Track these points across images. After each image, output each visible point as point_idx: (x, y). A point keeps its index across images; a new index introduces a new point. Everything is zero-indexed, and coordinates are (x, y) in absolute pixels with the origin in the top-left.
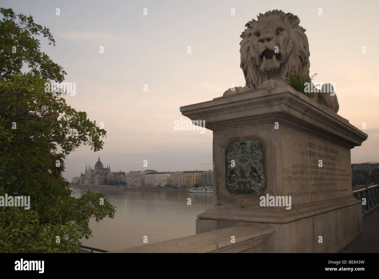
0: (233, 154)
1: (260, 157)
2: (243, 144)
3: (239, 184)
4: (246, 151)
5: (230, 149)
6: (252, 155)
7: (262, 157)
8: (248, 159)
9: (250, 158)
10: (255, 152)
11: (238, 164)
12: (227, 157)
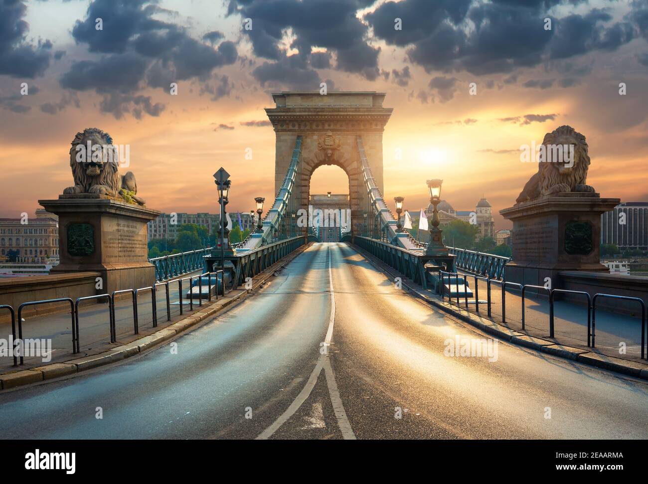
0: (73, 231)
2: (80, 226)
3: (77, 250)
4: (82, 230)
5: (71, 229)
6: (86, 233)
7: (92, 234)
9: (84, 235)
10: (88, 231)
11: (77, 237)
12: (69, 233)
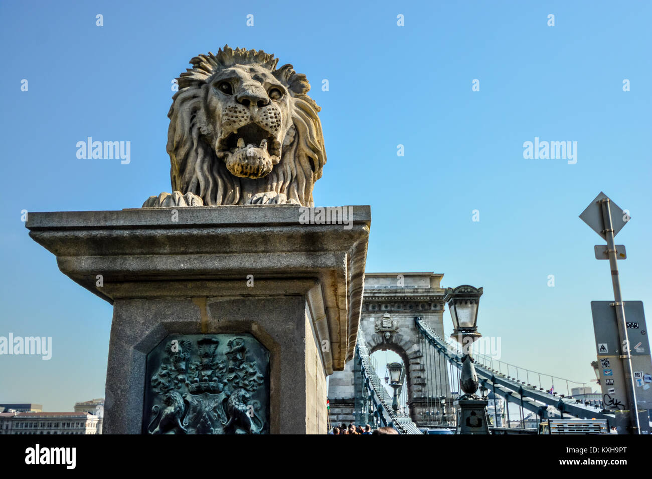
0: (173, 368)
1: (256, 384)
2: (208, 342)
4: (217, 364)
5: (165, 355)
6: (233, 375)
7: (262, 382)
8: (221, 386)
9: (225, 384)
10: (244, 368)
11: (189, 398)
12: (154, 378)
